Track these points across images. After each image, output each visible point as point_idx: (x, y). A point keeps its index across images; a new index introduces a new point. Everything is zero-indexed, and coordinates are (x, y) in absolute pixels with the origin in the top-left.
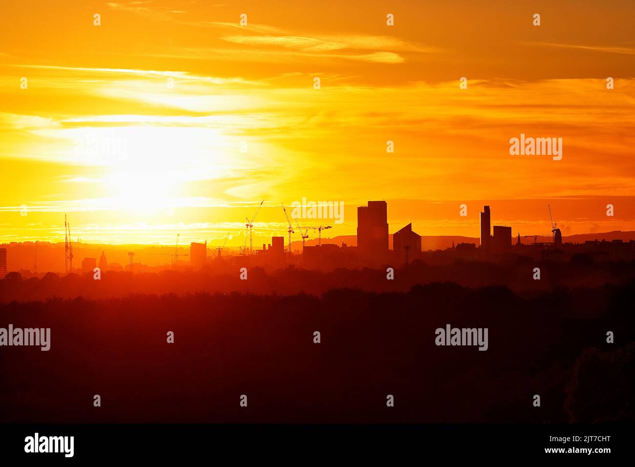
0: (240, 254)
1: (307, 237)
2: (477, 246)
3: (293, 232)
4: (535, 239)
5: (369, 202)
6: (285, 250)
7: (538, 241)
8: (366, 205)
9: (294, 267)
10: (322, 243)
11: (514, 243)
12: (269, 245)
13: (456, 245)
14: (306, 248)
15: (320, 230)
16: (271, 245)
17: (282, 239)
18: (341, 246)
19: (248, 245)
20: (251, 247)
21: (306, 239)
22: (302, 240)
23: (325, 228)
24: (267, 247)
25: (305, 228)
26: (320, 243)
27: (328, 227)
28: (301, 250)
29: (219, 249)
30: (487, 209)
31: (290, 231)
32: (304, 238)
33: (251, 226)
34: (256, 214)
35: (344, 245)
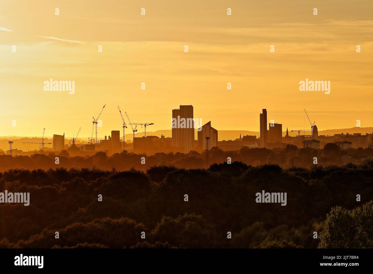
0: (89, 143)
1: (136, 131)
2: (257, 138)
3: (126, 127)
4: (299, 133)
5: (181, 107)
6: (121, 140)
7: (301, 134)
8: (179, 108)
9: (127, 152)
10: (147, 135)
11: (284, 135)
12: (109, 136)
13: (242, 137)
14: (135, 139)
15: (145, 126)
16: (111, 137)
17: (118, 132)
18: (160, 137)
19: (94, 137)
20: (96, 139)
21: (135, 132)
22: (132, 133)
23: (149, 124)
24: (108, 138)
25: (135, 124)
26: (145, 136)
27: (151, 124)
28: (132, 140)
29: (74, 139)
30: (265, 111)
31: (124, 127)
32: (134, 131)
33: (96, 123)
34: (100, 114)
35: (163, 137)
